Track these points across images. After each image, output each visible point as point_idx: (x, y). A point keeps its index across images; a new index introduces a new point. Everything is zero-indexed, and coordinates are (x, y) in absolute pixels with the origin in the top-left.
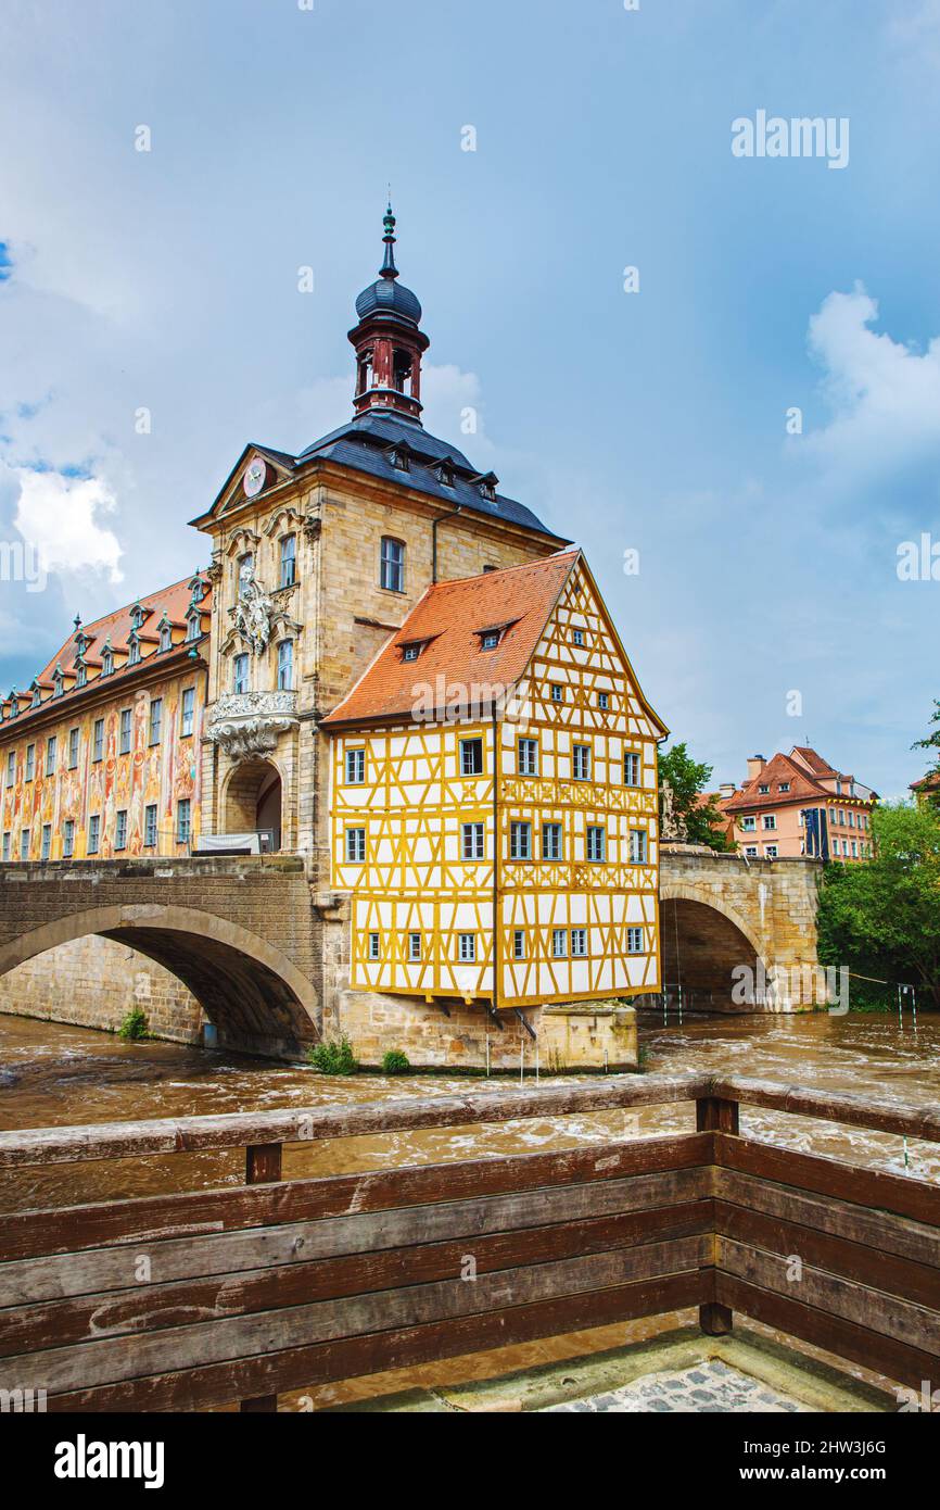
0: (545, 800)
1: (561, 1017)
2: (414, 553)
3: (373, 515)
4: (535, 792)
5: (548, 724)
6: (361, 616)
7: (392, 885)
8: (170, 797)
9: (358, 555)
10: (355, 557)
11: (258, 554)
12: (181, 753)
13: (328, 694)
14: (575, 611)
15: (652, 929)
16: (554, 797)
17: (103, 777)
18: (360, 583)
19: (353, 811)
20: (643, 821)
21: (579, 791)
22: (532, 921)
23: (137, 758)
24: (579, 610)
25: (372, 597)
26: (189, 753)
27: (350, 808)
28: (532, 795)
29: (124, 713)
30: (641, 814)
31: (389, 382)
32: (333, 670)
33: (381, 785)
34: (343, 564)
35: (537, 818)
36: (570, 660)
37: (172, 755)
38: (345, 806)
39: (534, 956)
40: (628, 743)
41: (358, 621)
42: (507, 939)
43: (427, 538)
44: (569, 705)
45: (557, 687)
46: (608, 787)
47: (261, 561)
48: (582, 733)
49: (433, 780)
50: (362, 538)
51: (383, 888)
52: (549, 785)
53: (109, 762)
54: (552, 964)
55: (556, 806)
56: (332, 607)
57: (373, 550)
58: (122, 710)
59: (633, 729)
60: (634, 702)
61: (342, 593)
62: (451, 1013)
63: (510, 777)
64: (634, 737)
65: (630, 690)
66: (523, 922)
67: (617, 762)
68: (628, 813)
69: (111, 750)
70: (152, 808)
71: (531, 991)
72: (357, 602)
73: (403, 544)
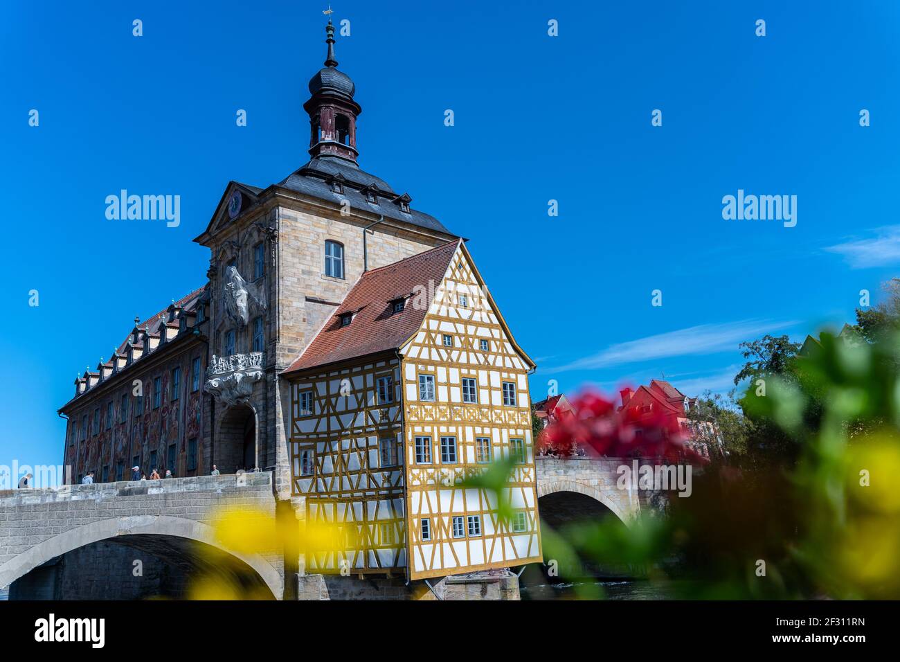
0: (441, 419)
1: (460, 586)
2: (350, 251)
3: (319, 225)
4: (434, 413)
5: (441, 363)
6: (310, 296)
7: (334, 490)
8: (184, 437)
9: (308, 253)
10: (306, 255)
11: (240, 258)
12: (191, 404)
13: (286, 352)
14: (459, 282)
15: (532, 513)
16: (449, 416)
17: (142, 427)
18: (310, 273)
19: (305, 437)
20: (520, 432)
21: (468, 411)
22: (435, 511)
23: (164, 412)
24: (462, 281)
25: (319, 282)
26: (196, 404)
27: (303, 434)
28: (431, 416)
29: (156, 379)
30: (518, 427)
31: (332, 136)
32: (290, 335)
33: (324, 416)
34: (296, 260)
35: (436, 433)
36: (456, 316)
37: (185, 406)
38: (300, 433)
39: (438, 538)
40: (505, 375)
41: (308, 300)
42: (416, 526)
43: (360, 240)
44: (458, 349)
45: (448, 336)
46: (491, 407)
47: (242, 263)
48: (469, 369)
49: (360, 410)
50: (310, 242)
51: (327, 493)
52: (445, 408)
53: (146, 416)
54: (453, 544)
55: (450, 423)
56: (289, 290)
57: (319, 249)
58: (154, 377)
59: (509, 364)
60: (508, 345)
61: (295, 280)
62: (380, 587)
63: (413, 403)
64: (509, 371)
65: (504, 337)
66: (428, 512)
67: (497, 389)
68: (508, 426)
69: (147, 407)
70: (173, 447)
71: (437, 565)
72: (308, 286)
73: (342, 245)
